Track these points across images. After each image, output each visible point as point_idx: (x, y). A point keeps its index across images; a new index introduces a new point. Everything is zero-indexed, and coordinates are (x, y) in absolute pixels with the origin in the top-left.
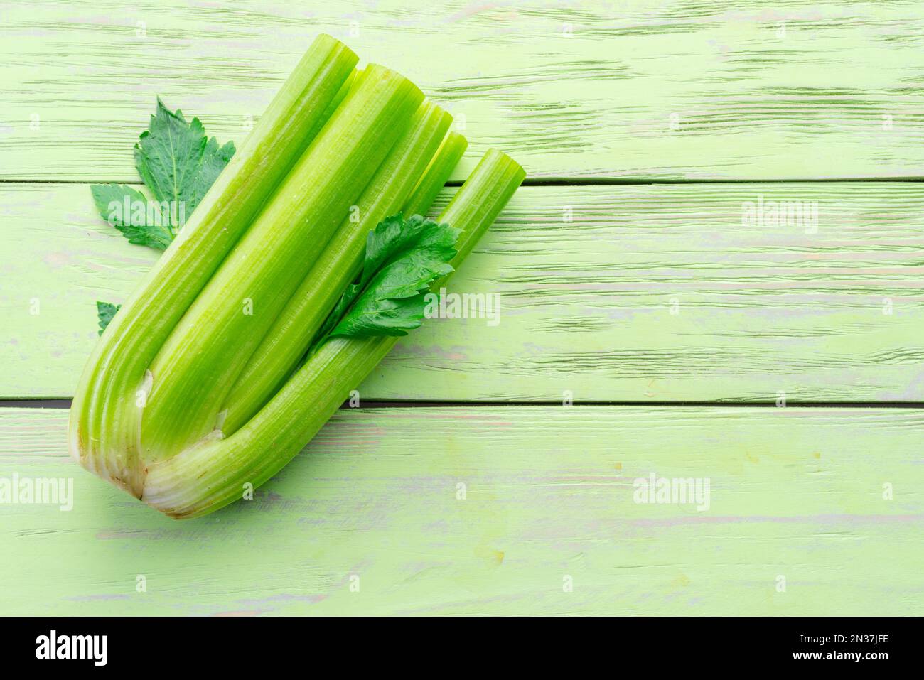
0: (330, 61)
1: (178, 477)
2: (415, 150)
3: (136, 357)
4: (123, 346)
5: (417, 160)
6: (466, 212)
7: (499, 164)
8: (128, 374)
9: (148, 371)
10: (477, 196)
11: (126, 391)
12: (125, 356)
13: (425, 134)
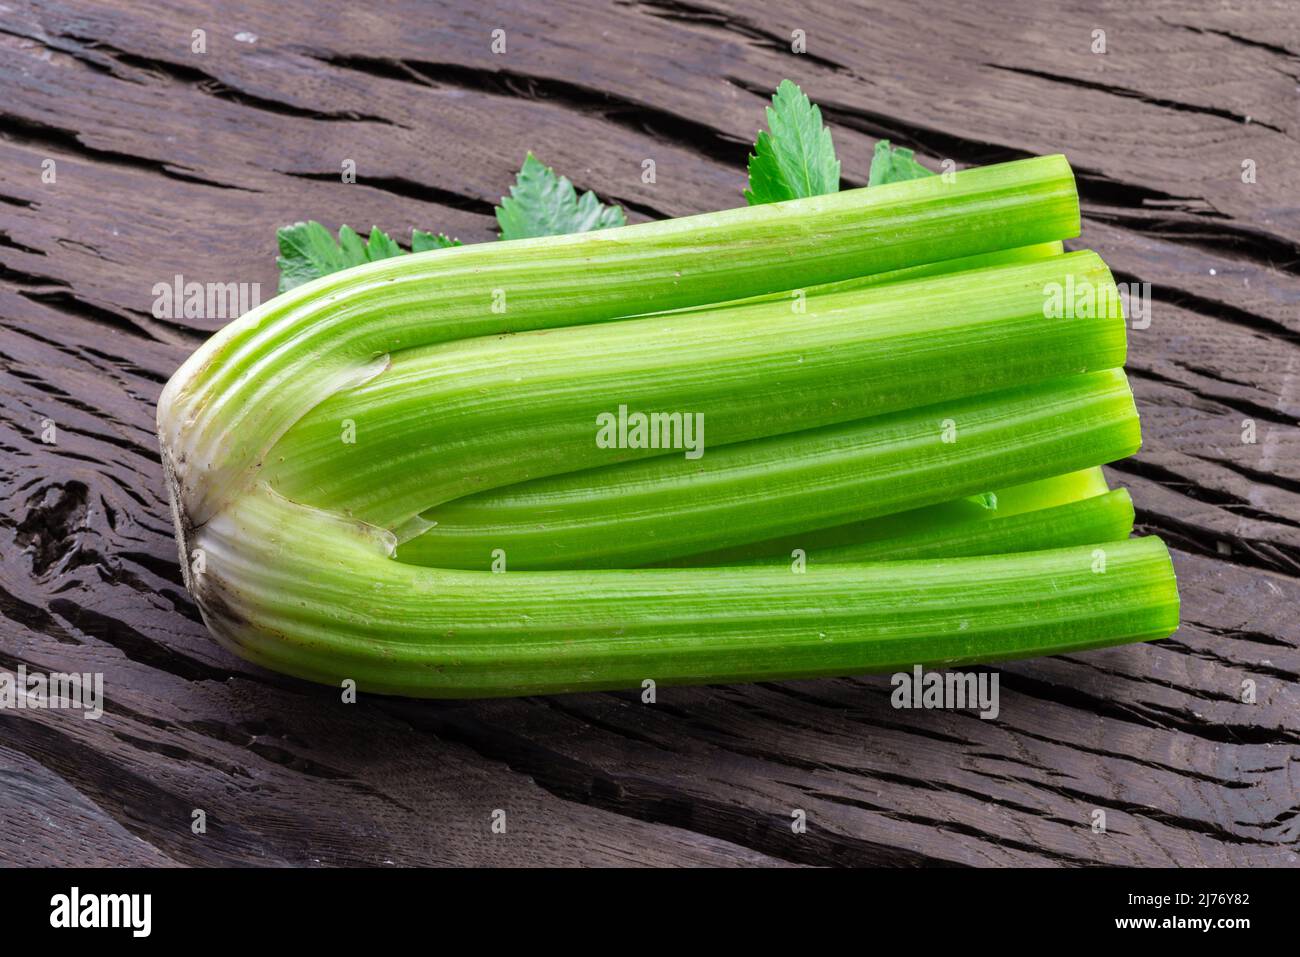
0: (1034, 193)
1: (278, 541)
2: (1040, 426)
3: (394, 321)
4: (390, 292)
5: (1032, 443)
6: (1034, 583)
7: (1148, 566)
8: (359, 332)
9: (388, 358)
10: (1071, 577)
11: (335, 352)
12: (379, 306)
13: (1076, 416)
